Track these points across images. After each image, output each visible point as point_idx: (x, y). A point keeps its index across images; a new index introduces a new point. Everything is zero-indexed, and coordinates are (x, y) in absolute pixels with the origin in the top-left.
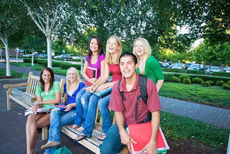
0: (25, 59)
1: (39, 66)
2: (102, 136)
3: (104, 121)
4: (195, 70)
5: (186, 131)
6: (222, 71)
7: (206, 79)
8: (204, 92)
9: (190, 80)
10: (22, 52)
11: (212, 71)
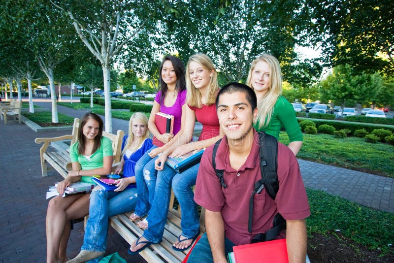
0: (82, 97)
1: (100, 108)
2: (180, 241)
3: (185, 215)
4: (320, 113)
5: (324, 219)
6: (359, 115)
7: (339, 127)
8: (339, 147)
9: (315, 129)
10: (81, 89)
11: (346, 115)
